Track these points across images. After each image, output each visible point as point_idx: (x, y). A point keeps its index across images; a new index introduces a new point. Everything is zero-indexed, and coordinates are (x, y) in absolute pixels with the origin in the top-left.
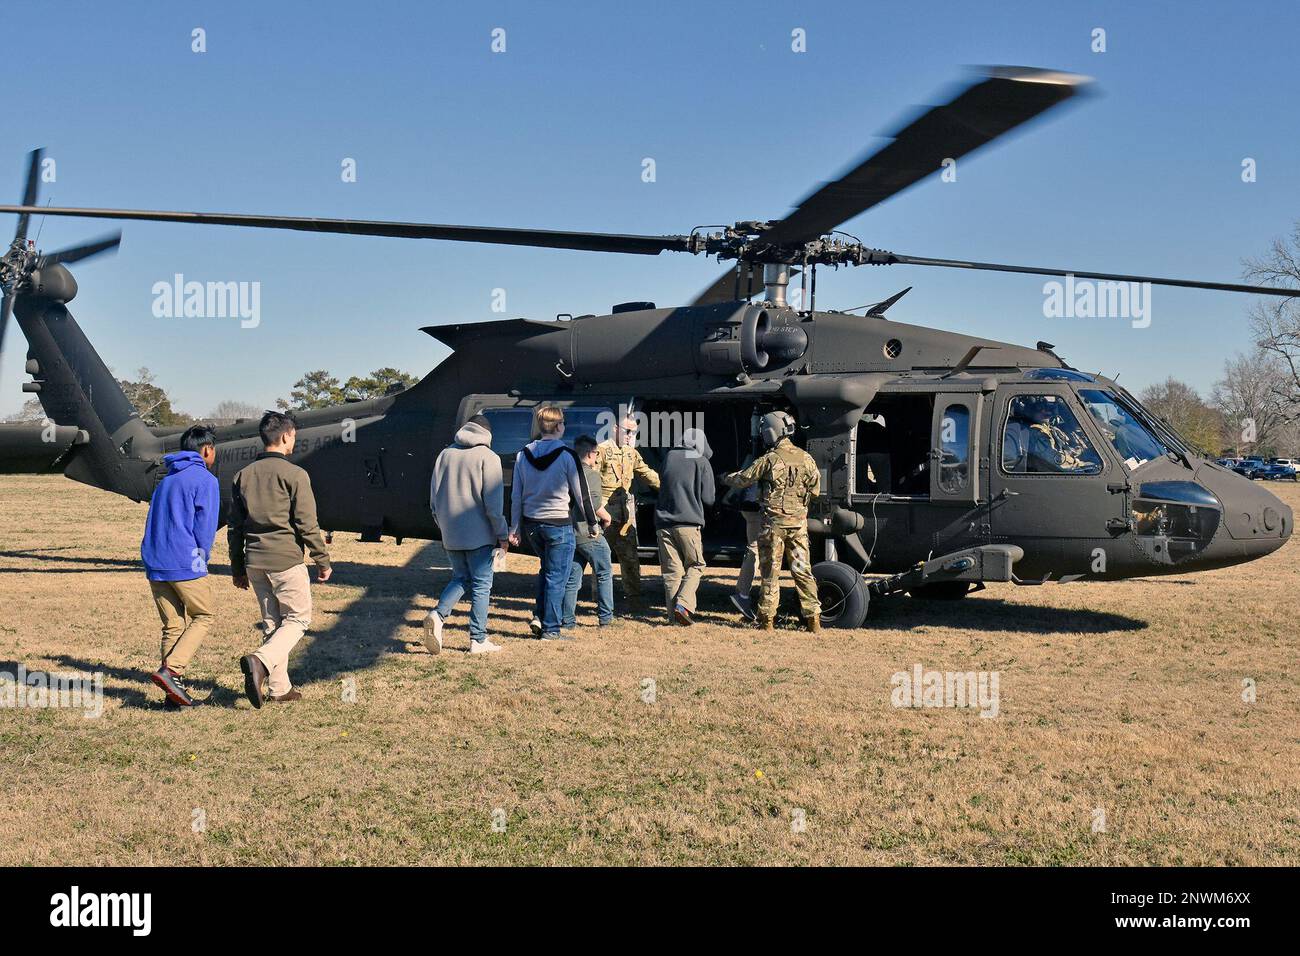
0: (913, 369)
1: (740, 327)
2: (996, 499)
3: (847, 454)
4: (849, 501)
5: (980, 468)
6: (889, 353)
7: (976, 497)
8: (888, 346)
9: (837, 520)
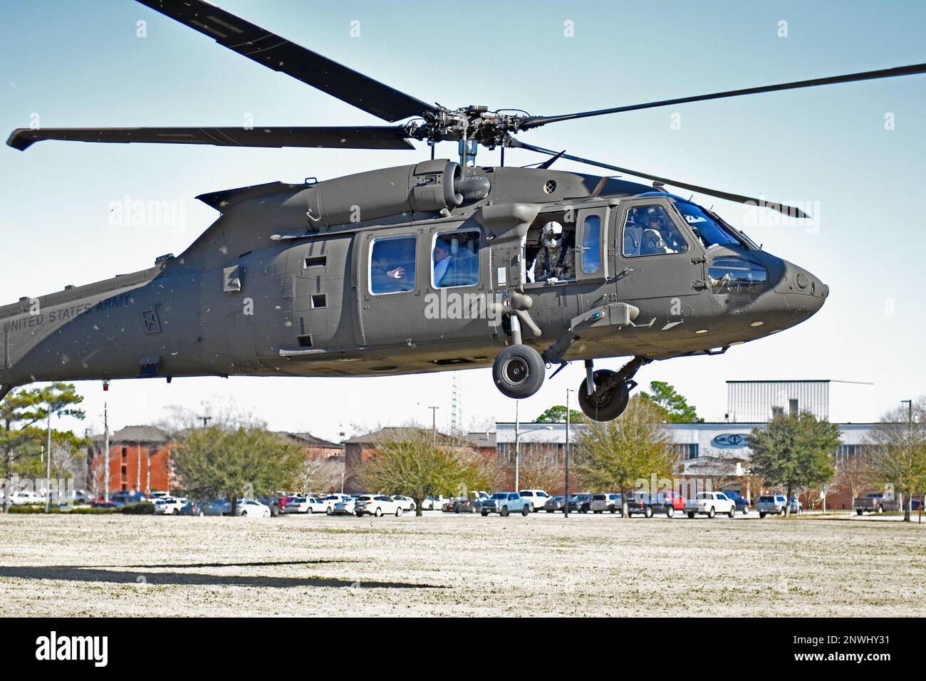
0: (565, 199)
1: (442, 175)
2: (619, 275)
3: (519, 255)
4: (522, 288)
5: (608, 256)
6: (548, 190)
7: (606, 275)
8: (547, 185)
9: (513, 301)
